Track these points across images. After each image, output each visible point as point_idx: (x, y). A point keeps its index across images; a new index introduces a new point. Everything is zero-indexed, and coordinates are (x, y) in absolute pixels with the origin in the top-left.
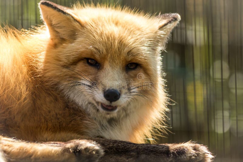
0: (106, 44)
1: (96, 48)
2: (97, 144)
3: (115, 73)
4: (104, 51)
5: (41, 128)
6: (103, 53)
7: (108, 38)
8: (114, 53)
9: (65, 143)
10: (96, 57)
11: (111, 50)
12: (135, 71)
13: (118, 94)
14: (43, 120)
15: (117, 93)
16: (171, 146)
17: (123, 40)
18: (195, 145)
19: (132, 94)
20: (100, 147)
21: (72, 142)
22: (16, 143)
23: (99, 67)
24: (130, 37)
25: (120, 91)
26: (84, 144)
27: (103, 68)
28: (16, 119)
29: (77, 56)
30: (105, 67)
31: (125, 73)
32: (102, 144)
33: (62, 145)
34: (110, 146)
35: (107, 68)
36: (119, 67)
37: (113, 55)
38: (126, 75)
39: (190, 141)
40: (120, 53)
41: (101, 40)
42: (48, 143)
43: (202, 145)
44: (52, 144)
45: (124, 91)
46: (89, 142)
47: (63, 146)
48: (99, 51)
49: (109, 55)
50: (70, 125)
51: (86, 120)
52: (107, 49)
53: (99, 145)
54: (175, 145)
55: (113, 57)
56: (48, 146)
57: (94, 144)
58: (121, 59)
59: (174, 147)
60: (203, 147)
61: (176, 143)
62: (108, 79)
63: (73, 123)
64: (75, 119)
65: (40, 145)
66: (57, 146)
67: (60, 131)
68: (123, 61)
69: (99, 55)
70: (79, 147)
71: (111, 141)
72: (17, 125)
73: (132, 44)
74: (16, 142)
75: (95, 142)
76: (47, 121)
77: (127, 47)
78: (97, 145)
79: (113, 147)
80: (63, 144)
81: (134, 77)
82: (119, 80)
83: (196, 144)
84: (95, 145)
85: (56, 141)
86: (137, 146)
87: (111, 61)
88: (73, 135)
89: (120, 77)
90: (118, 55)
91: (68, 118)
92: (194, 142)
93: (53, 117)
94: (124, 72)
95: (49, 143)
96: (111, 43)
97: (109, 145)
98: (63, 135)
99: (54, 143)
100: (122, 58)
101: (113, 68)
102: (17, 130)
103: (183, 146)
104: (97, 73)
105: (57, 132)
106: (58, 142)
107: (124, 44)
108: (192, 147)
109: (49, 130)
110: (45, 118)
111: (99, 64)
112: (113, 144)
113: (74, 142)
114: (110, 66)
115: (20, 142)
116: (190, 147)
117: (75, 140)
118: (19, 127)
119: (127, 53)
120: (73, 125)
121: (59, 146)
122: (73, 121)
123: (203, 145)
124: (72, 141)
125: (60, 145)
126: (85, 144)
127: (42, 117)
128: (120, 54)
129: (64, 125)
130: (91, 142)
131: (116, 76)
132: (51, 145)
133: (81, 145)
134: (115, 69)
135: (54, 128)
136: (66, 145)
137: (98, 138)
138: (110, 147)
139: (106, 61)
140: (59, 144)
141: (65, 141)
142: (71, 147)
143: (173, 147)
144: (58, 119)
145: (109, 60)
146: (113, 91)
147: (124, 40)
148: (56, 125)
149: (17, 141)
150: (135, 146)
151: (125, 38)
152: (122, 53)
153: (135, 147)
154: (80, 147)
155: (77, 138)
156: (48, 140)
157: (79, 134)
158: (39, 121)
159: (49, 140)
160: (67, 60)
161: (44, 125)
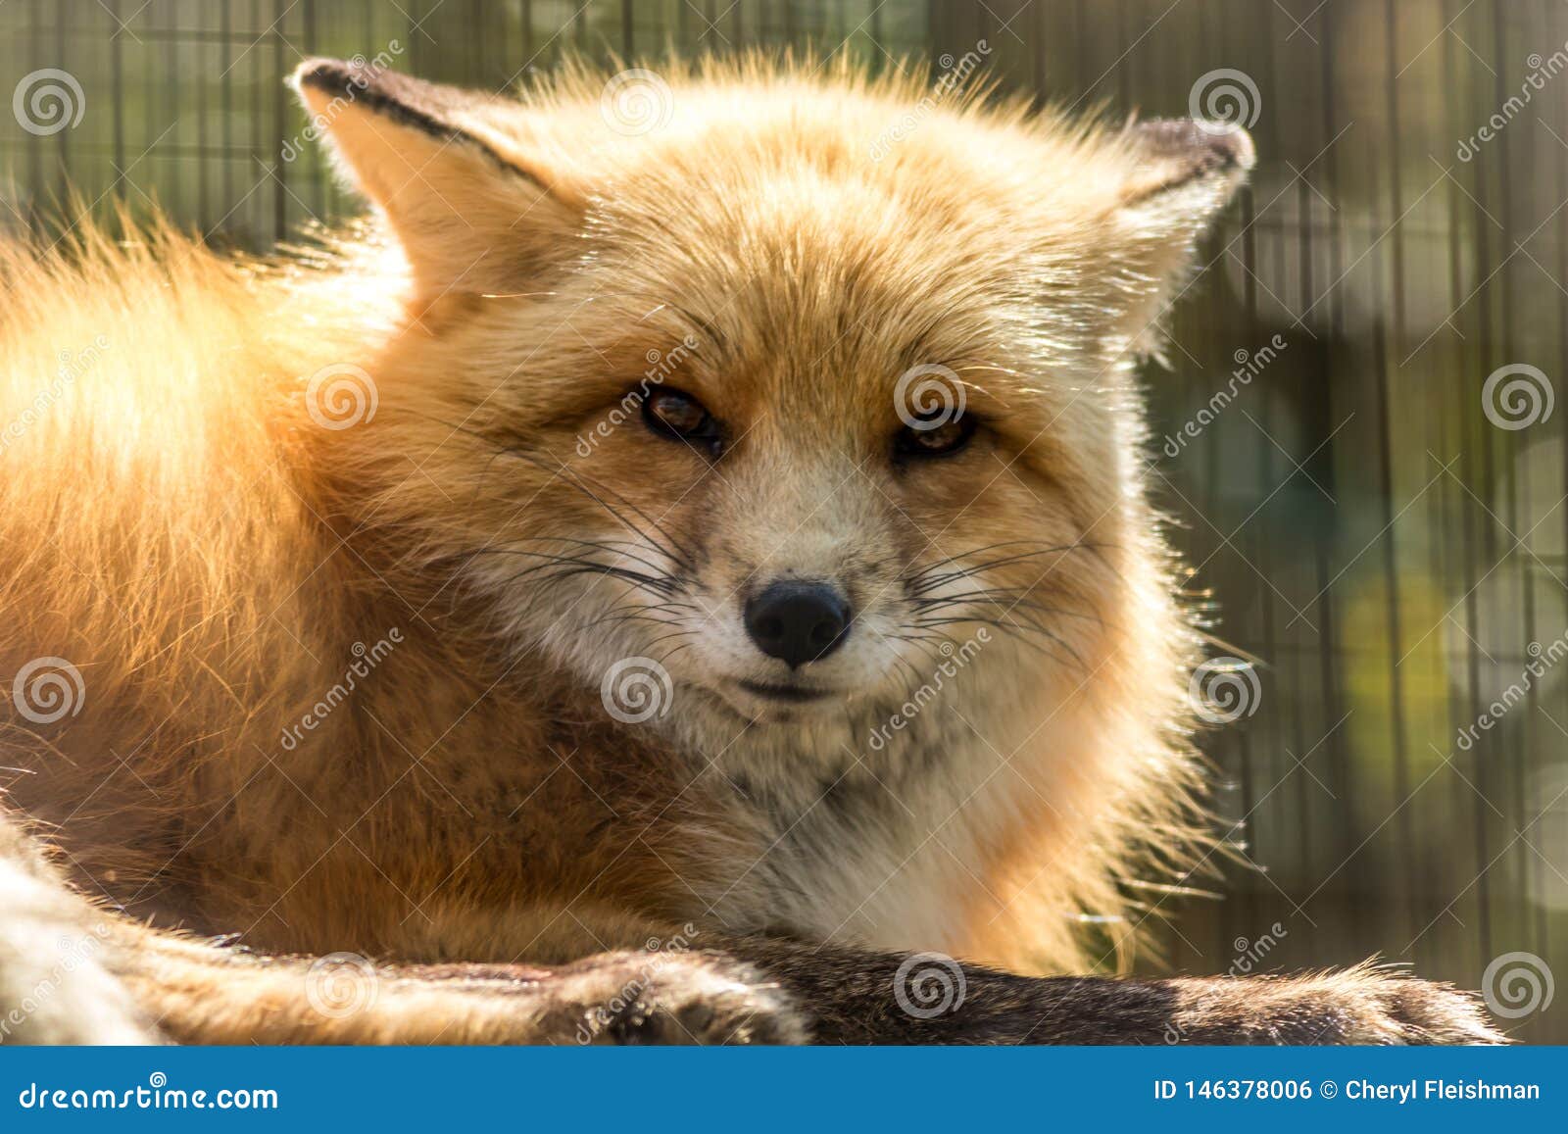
0: (760, 289)
1: (698, 322)
2: (761, 980)
3: (814, 477)
4: (750, 335)
5: (405, 880)
6: (739, 350)
7: (774, 253)
8: (806, 346)
9: (555, 974)
10: (703, 383)
11: (790, 329)
12: (954, 467)
13: (839, 613)
14: (418, 827)
15: (834, 607)
16: (1248, 994)
17: (872, 268)
18: (1400, 984)
19: (935, 614)
20: (784, 996)
21: (602, 966)
22: (238, 973)
23: (717, 444)
24: (915, 248)
25: (851, 592)
26: (679, 980)
27: (742, 449)
28: (241, 819)
29: (583, 374)
30: (754, 442)
31: (884, 475)
32: (800, 979)
33: (535, 984)
34: (855, 992)
35: (765, 451)
36: (843, 440)
37: (804, 363)
38: (894, 489)
39: (1372, 958)
40: (850, 349)
41: (732, 266)
42: (443, 968)
43: (1447, 985)
44: (473, 977)
45: (879, 592)
46: (709, 966)
47: (542, 990)
48: (720, 342)
49: (782, 362)
50: (594, 858)
51: (693, 819)
52: (768, 323)
53: (774, 985)
54: (1272, 987)
55: (807, 374)
56: (449, 989)
57: (740, 978)
58: (856, 387)
59: (1268, 1000)
60: (1455, 998)
61: (1281, 973)
62: (767, 517)
63: (608, 839)
64: (622, 820)
65: (393, 984)
66: (500, 992)
67: (529, 899)
68: (867, 402)
69: (721, 368)
70: (644, 997)
71: (857, 961)
72: (253, 854)
73: (933, 291)
74: (235, 966)
75: (746, 969)
76: (444, 835)
77: (901, 311)
78: (761, 986)
79: (873, 1000)
80: (540, 981)
81: (947, 504)
82: (842, 521)
83: (1405, 978)
84: (749, 983)
85: (499, 959)
86: (1024, 996)
87: (792, 400)
88: (612, 923)
89: (851, 506)
90: (838, 358)
91: (578, 808)
92: (1394, 969)
93: (482, 806)
94: (881, 469)
95: (452, 976)
96: (793, 287)
97: (842, 984)
98: (552, 919)
99: (487, 976)
100: (861, 380)
101: (801, 448)
102: (251, 893)
103: (1322, 994)
104: (705, 485)
105: (512, 905)
106: (510, 968)
107: (881, 292)
108: (1379, 997)
109: (461, 890)
110: (428, 811)
111: (721, 424)
112: (874, 983)
113: (612, 968)
114: (787, 437)
115: (264, 965)
116: (1367, 998)
117: (622, 955)
118: (262, 870)
119: (897, 348)
120: (612, 852)
121: (518, 993)
122: (611, 827)
123: (1457, 987)
124: (600, 958)
125: (525, 984)
126: (685, 977)
127: (411, 809)
128: (851, 358)
129: (554, 853)
130: (721, 968)
131: (824, 500)
132: (467, 982)
133: (659, 985)
134: (818, 454)
135: (492, 875)
136: (560, 988)
137: (775, 943)
138: (853, 999)
139: (760, 405)
140: (517, 982)
141: (559, 957)
142: (596, 995)
143: (1261, 997)
144: (516, 819)
145: (777, 396)
146: (801, 590)
147: (875, 264)
148: (500, 854)
149: (249, 960)
150: (1011, 992)
151: (888, 254)
152: (864, 350)
153: (1015, 997)
154: (652, 996)
155: (637, 944)
156: (452, 950)
157: (652, 914)
158: (395, 831)
159: (460, 952)
160: (521, 397)
161: (423, 860)
